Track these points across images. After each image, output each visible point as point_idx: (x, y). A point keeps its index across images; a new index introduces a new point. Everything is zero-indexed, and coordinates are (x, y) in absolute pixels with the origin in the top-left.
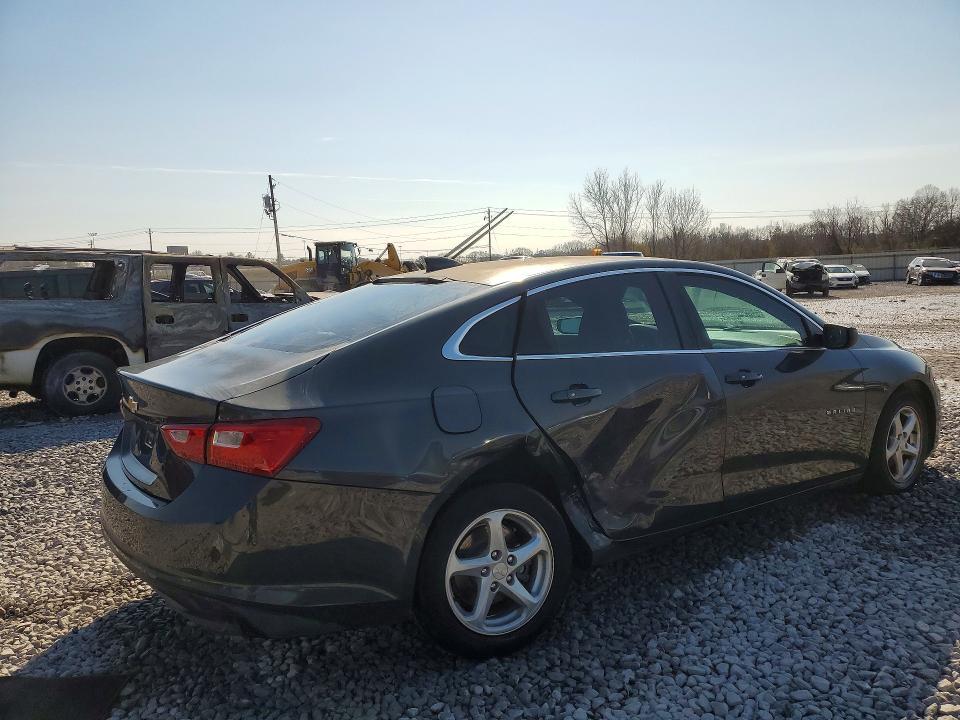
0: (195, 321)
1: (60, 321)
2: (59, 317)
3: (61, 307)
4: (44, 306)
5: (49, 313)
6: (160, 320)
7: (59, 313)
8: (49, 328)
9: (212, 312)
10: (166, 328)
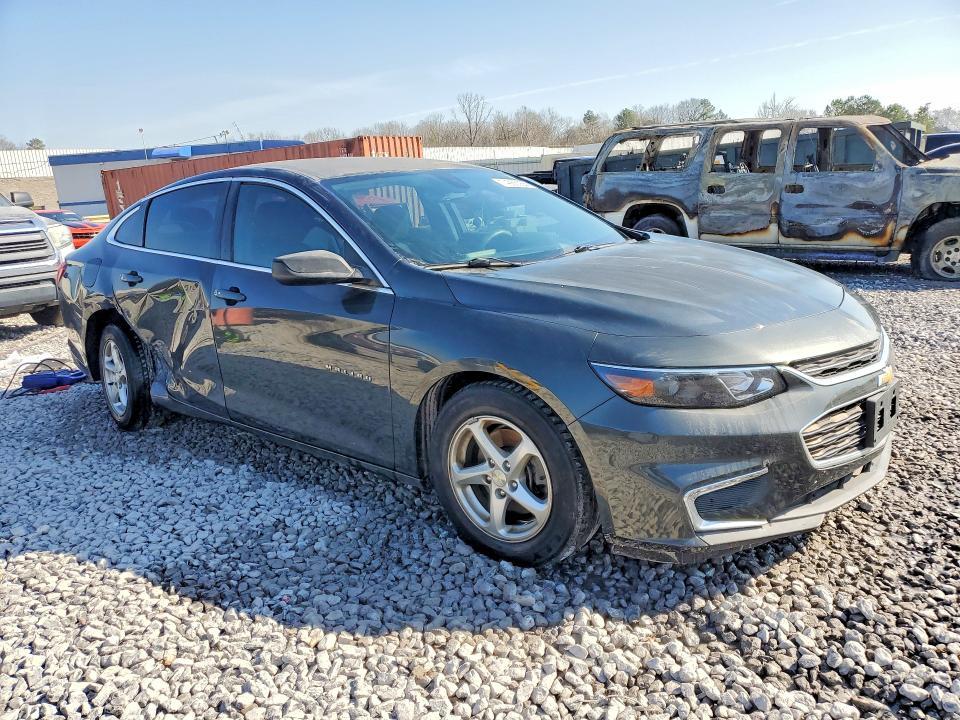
0: (745, 191)
1: (640, 190)
2: (641, 186)
3: (643, 178)
4: (633, 177)
5: (633, 182)
6: (711, 190)
7: (640, 182)
8: (632, 195)
9: (764, 182)
10: (715, 198)
